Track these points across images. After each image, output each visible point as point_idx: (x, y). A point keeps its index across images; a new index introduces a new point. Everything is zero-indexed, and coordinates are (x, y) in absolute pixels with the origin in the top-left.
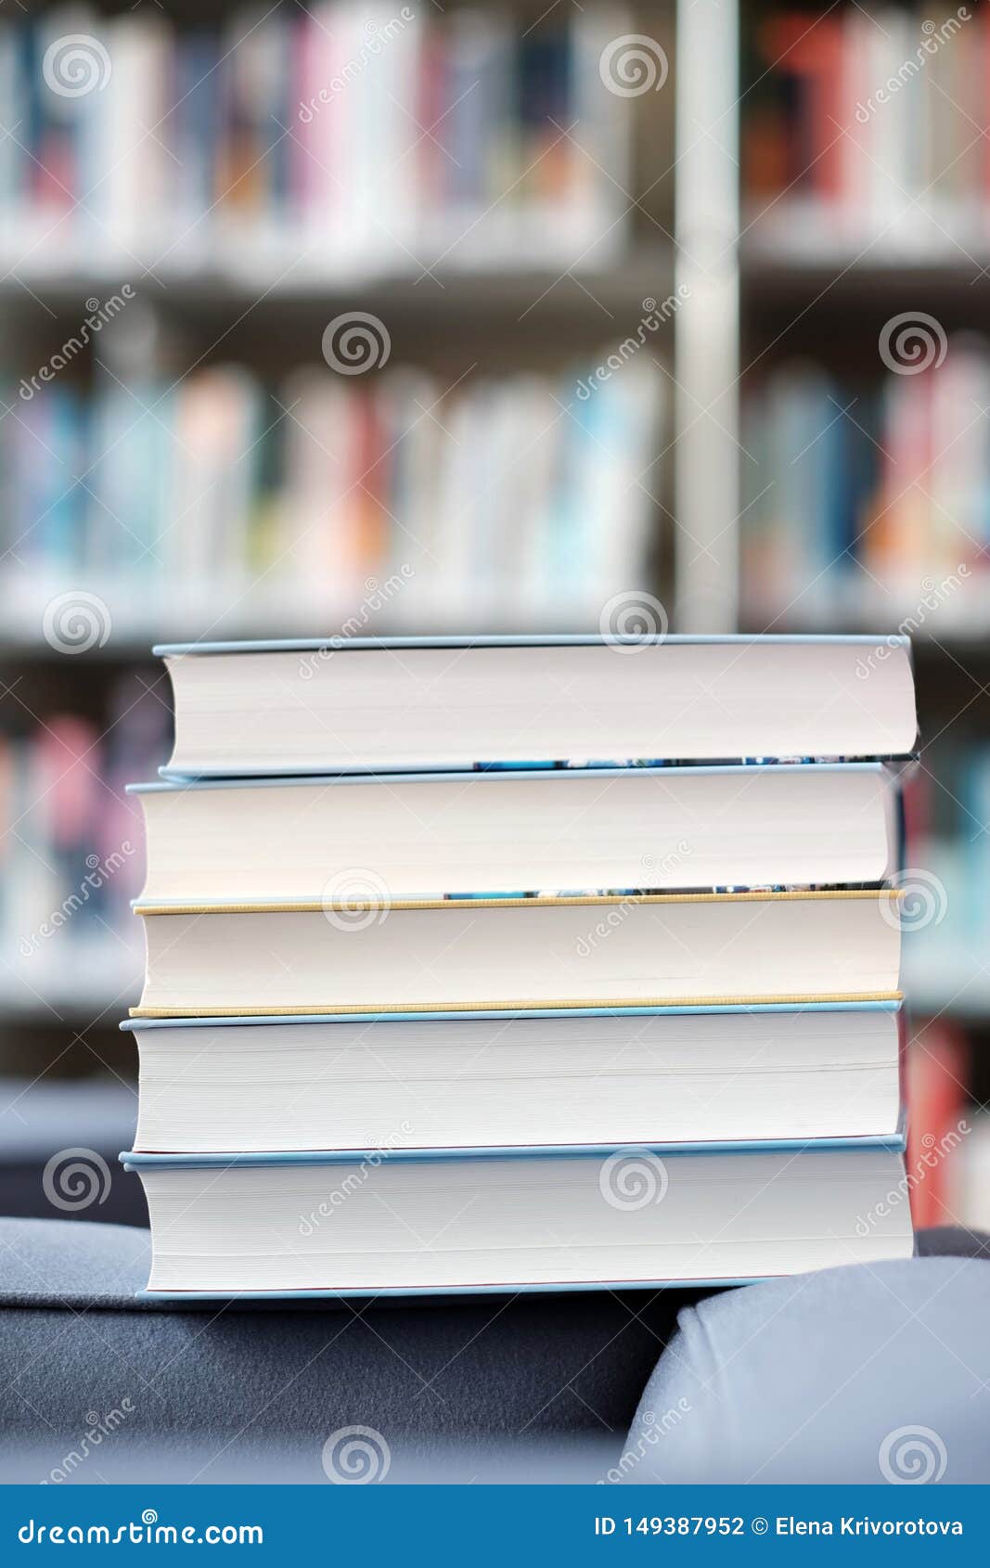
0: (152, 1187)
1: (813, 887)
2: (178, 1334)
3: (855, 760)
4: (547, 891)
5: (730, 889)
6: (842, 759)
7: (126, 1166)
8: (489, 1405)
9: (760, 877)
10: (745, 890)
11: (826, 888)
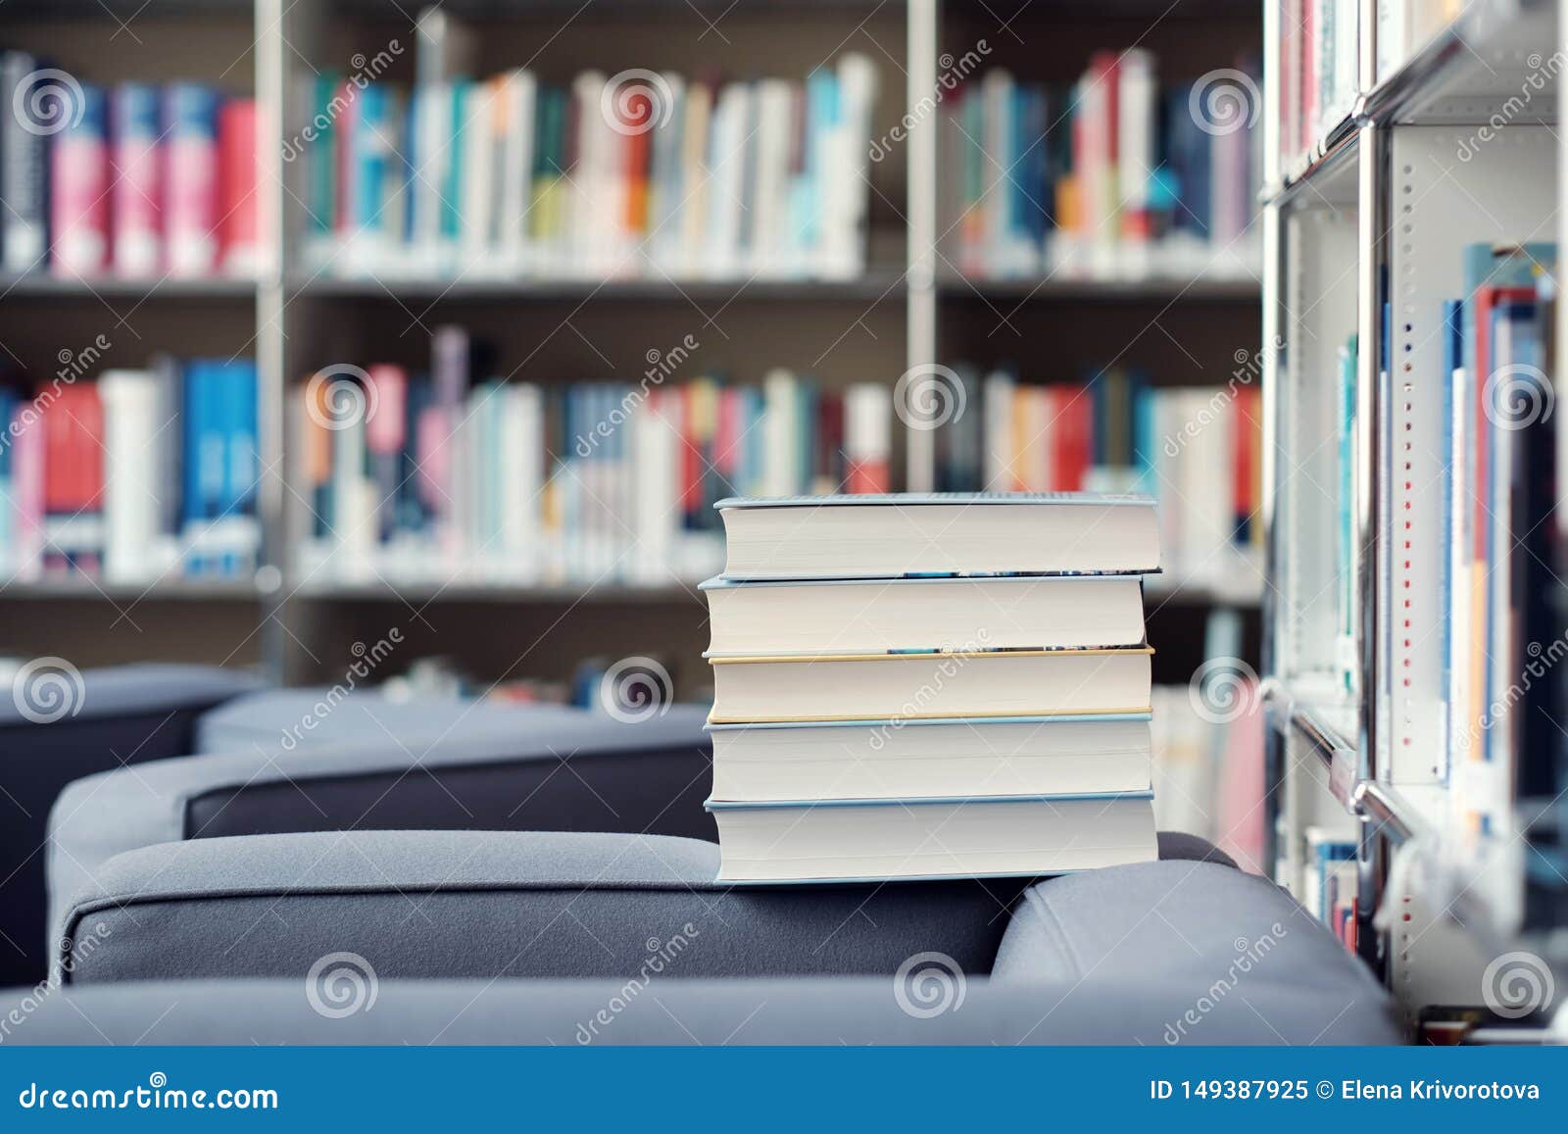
0: (720, 820)
1: (1101, 648)
2: (736, 904)
3: (1125, 573)
4: (948, 649)
5: (1054, 648)
6: (1118, 573)
7: (707, 810)
8: (914, 943)
9: (1071, 641)
10: (1063, 649)
11: (1109, 648)
